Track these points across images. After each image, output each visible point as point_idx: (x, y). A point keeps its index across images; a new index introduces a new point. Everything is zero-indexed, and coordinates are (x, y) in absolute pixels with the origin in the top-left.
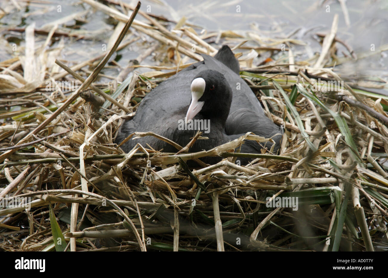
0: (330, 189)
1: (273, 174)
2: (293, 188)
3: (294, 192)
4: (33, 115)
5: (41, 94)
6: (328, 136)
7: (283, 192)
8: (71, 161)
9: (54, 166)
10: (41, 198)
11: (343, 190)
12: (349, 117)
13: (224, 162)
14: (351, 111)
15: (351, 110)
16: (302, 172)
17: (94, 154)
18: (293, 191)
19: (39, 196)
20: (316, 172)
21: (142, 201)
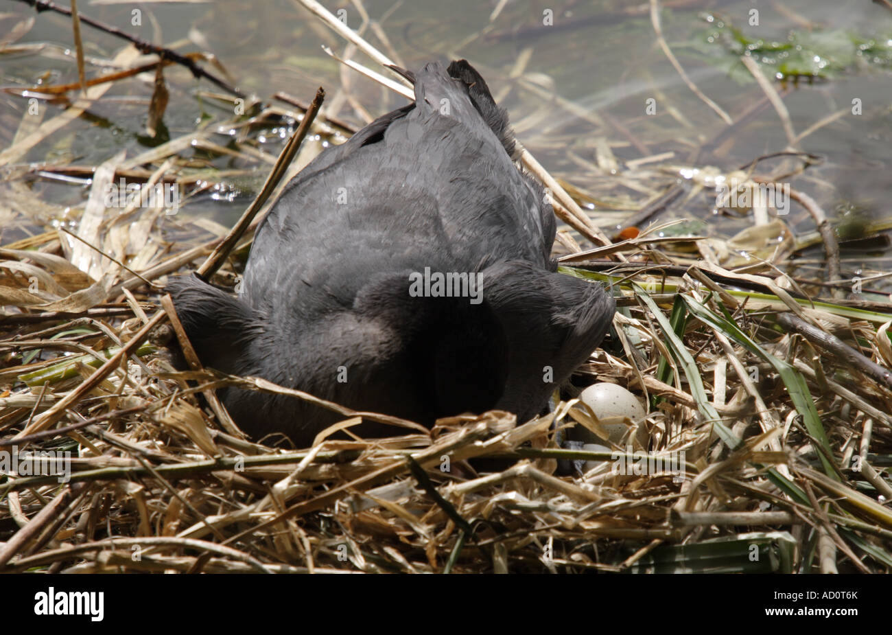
0: (771, 539)
1: (636, 502)
2: (682, 535)
3: (684, 546)
4: (74, 369)
5: (91, 322)
6: (764, 415)
7: (660, 545)
8: (162, 472)
9: (124, 485)
10: (96, 559)
11: (801, 541)
12: (812, 371)
13: (522, 467)
14: (816, 358)
15: (817, 355)
16: (705, 499)
17: (216, 457)
18: (681, 542)
19: (92, 555)
20: (736, 499)
21: (330, 568)
